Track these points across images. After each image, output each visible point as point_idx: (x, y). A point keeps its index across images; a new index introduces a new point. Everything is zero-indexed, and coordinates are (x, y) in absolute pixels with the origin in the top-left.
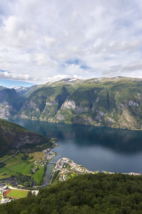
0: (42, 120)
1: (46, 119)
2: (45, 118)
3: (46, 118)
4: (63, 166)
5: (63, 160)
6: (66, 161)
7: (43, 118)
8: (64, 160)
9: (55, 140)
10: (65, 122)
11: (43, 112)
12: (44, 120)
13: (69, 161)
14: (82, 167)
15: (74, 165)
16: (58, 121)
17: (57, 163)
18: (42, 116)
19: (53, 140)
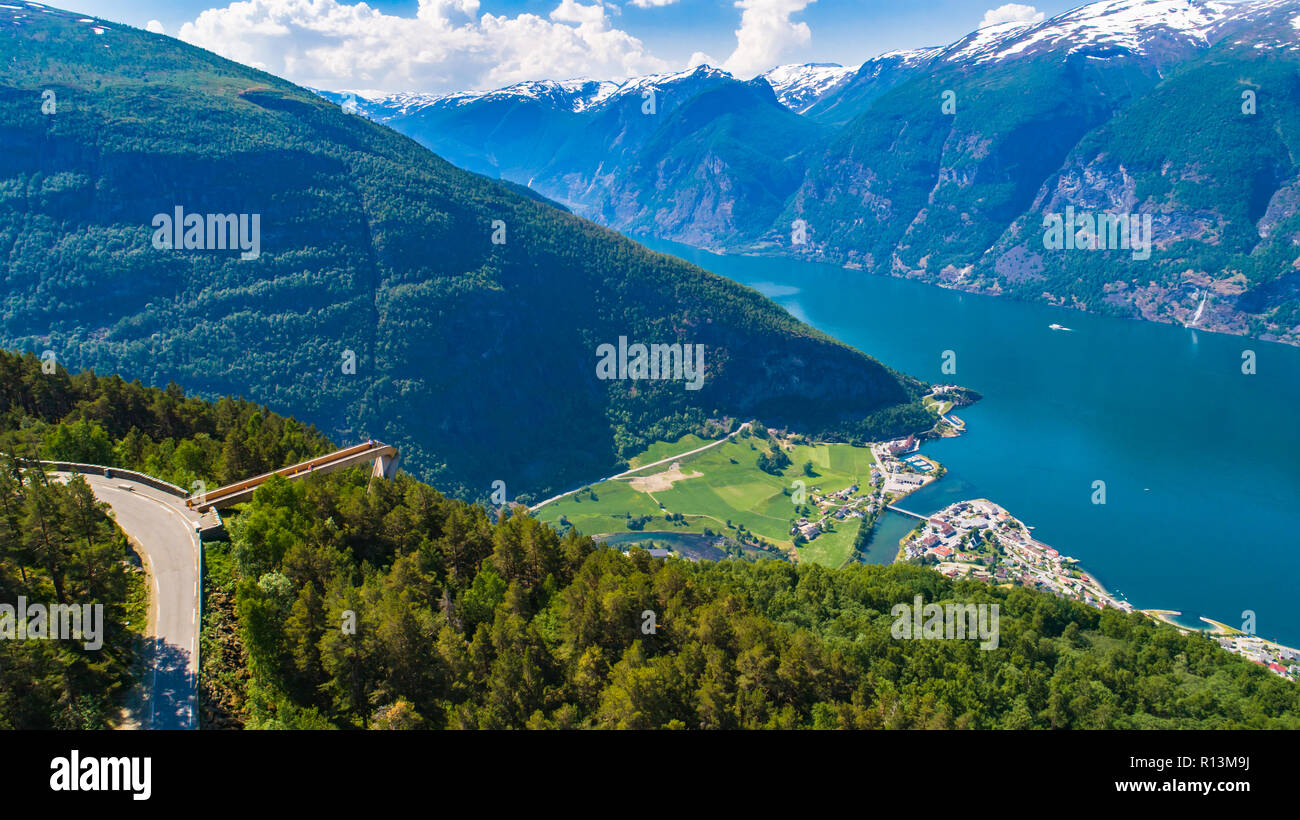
0: (900, 272)
1: (928, 272)
2: (923, 262)
3: (930, 262)
4: (964, 540)
5: (971, 512)
6: (988, 518)
7: (912, 262)
8: (975, 510)
9: (953, 399)
10: (1046, 294)
11: (911, 228)
12: (918, 272)
13: (1004, 525)
14: (1077, 573)
15: (1029, 547)
16: (1003, 284)
17: (933, 521)
18: (907, 247)
19: (938, 398)
